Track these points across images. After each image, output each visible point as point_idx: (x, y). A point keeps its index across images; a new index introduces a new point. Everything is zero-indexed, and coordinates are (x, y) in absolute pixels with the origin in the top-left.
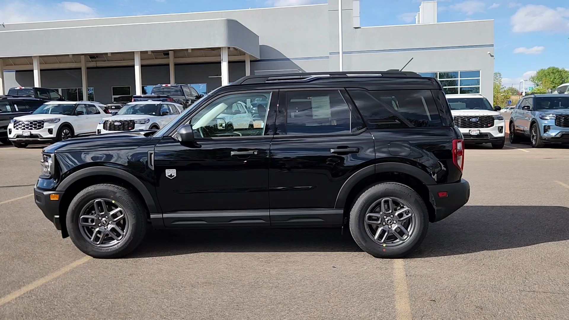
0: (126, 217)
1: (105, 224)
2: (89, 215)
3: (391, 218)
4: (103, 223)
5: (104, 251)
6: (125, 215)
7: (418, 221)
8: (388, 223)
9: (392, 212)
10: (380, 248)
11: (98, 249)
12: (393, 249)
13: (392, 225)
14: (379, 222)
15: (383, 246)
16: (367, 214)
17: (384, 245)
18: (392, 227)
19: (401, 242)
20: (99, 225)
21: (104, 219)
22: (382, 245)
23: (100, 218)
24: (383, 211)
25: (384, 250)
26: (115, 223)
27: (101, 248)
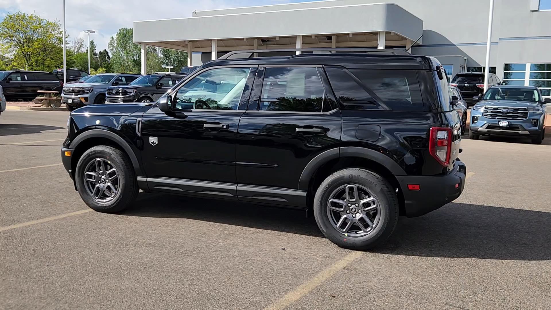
0: (118, 177)
1: (104, 182)
2: (93, 172)
3: (356, 206)
4: (102, 180)
5: (100, 205)
6: (117, 176)
7: (383, 212)
8: (352, 211)
9: (356, 200)
10: (341, 236)
11: (96, 203)
12: (355, 240)
13: (357, 215)
14: (342, 209)
15: (344, 235)
16: (330, 200)
17: (346, 235)
18: (357, 217)
19: (365, 233)
20: (99, 182)
21: (103, 177)
22: (343, 233)
23: (100, 176)
24: (347, 199)
25: (345, 240)
26: (110, 181)
27: (99, 202)
